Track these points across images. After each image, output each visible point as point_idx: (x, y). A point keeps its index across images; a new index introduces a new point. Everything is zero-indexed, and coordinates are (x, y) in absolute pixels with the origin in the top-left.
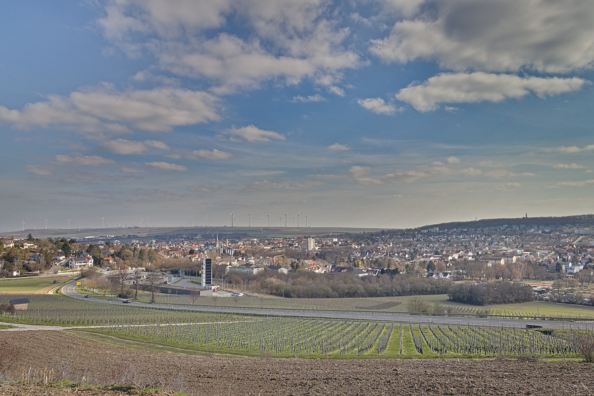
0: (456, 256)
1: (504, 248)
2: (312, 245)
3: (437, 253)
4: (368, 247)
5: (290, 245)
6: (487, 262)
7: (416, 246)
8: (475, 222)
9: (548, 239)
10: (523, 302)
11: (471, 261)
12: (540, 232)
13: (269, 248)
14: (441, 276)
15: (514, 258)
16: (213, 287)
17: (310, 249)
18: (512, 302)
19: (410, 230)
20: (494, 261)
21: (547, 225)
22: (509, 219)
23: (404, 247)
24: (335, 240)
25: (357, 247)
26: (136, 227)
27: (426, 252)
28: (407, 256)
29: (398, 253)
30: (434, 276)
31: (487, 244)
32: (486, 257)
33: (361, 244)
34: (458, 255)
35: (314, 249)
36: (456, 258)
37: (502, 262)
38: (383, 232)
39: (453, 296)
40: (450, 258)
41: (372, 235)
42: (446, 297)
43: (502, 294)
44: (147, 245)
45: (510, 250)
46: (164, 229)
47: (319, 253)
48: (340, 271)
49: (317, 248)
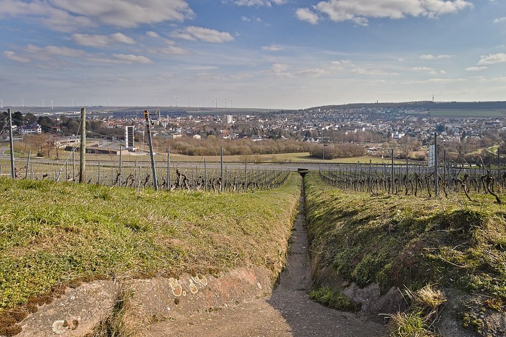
0: (327, 128)
1: (360, 123)
2: (230, 120)
3: (315, 126)
4: (270, 122)
5: (215, 120)
6: (346, 131)
7: (303, 121)
8: (344, 105)
9: (388, 117)
10: (358, 156)
11: (336, 130)
12: (384, 112)
13: (199, 122)
14: (313, 140)
15: (364, 129)
16: (134, 149)
17: (228, 123)
18: (351, 157)
19: (301, 110)
20: (350, 131)
21: (389, 108)
22: (366, 104)
23: (295, 121)
24: (248, 116)
25: (262, 121)
26: (100, 106)
27: (309, 125)
28: (295, 127)
29: (289, 126)
30: (308, 141)
31: (349, 120)
32: (345, 128)
33: (265, 120)
34: (329, 127)
35: (231, 123)
36: (327, 129)
37: (356, 131)
38: (283, 112)
39: (312, 153)
40: (323, 129)
41: (275, 113)
42: (308, 154)
43: (344, 152)
44: (105, 119)
45: (363, 124)
46: (122, 107)
47: (234, 125)
48: (242, 137)
49: (233, 122)
